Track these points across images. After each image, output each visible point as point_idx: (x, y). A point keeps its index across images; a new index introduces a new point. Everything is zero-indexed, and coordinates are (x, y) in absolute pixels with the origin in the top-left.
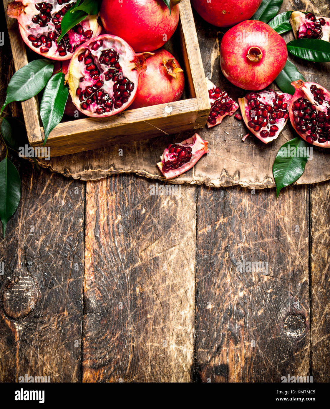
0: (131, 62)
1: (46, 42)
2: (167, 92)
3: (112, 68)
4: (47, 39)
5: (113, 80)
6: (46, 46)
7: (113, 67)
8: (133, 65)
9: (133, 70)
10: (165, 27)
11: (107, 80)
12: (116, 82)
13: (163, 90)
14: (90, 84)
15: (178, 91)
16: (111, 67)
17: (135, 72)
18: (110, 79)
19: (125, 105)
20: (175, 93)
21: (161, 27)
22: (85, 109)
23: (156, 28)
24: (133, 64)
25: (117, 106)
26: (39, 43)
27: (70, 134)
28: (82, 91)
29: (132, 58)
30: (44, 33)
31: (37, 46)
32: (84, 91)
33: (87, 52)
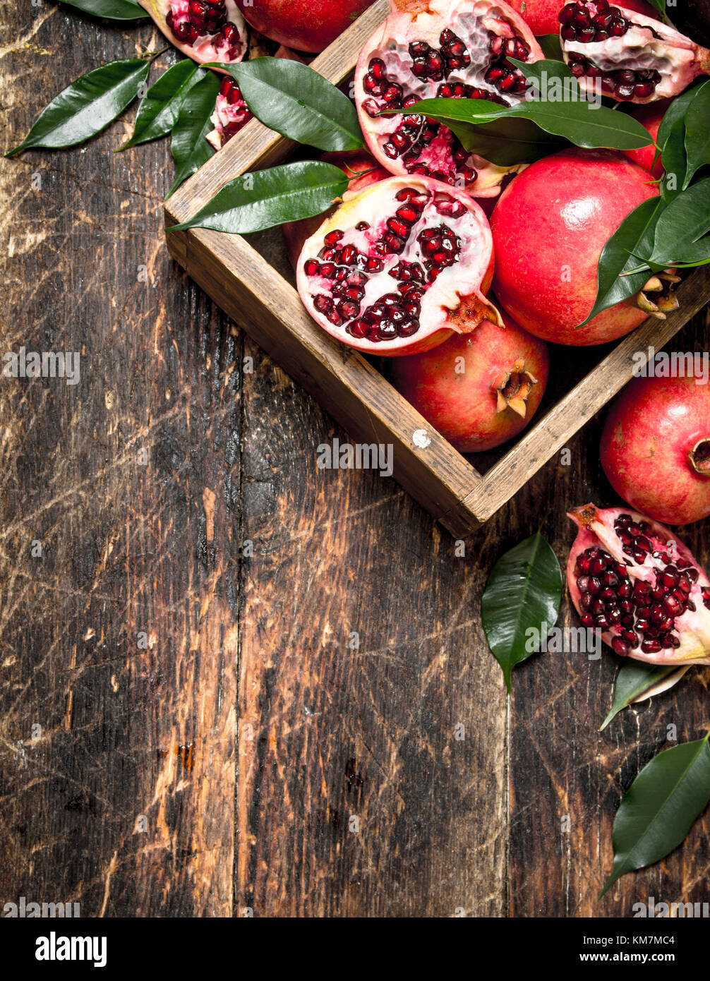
0: (458, 294)
1: (389, 101)
2: (463, 414)
3: (423, 266)
4: (396, 99)
5: (400, 286)
6: (382, 108)
7: (427, 268)
8: (453, 302)
9: (445, 309)
10: (579, 317)
11: (391, 273)
12: (399, 294)
13: (461, 403)
14: (363, 246)
15: (481, 434)
16: (424, 263)
17: (444, 315)
18: (398, 279)
19: (364, 343)
20: (473, 433)
21: (572, 309)
22: (308, 273)
23: (564, 301)
24: (457, 300)
25: (353, 329)
26: (377, 90)
27: (236, 274)
28: (338, 242)
29: (465, 291)
30: (405, 85)
31: (368, 89)
32: (341, 245)
33: (422, 199)
